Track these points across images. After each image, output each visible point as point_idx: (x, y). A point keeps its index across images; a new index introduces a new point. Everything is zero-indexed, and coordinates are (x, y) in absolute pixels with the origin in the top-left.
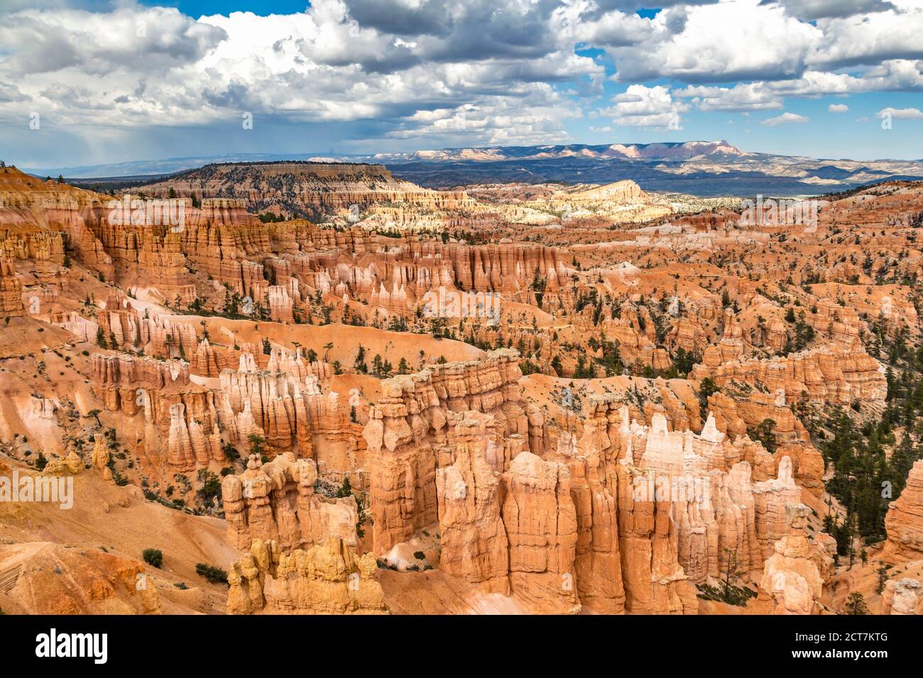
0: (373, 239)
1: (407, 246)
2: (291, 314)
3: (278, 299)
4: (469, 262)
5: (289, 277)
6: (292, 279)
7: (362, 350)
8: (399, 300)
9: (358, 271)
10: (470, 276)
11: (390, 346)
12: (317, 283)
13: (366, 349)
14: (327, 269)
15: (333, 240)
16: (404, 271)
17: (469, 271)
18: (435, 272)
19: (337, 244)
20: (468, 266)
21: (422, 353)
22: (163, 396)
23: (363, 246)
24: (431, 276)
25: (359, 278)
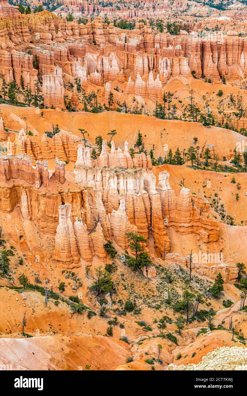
0: (111, 31)
1: (141, 37)
2: (63, 101)
3: (51, 87)
4: (199, 53)
5: (53, 66)
6: (55, 68)
7: (140, 136)
8: (154, 88)
9: (106, 61)
10: (200, 66)
11: (164, 133)
12: (74, 72)
13: (143, 136)
14: (79, 59)
15: (77, 31)
16: (146, 60)
17: (200, 61)
18: (176, 62)
19: (80, 35)
20: (198, 57)
21: (196, 140)
22: (44, 195)
23: (103, 36)
24: (172, 66)
25: (107, 67)
